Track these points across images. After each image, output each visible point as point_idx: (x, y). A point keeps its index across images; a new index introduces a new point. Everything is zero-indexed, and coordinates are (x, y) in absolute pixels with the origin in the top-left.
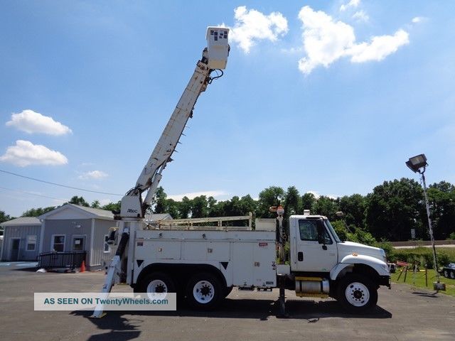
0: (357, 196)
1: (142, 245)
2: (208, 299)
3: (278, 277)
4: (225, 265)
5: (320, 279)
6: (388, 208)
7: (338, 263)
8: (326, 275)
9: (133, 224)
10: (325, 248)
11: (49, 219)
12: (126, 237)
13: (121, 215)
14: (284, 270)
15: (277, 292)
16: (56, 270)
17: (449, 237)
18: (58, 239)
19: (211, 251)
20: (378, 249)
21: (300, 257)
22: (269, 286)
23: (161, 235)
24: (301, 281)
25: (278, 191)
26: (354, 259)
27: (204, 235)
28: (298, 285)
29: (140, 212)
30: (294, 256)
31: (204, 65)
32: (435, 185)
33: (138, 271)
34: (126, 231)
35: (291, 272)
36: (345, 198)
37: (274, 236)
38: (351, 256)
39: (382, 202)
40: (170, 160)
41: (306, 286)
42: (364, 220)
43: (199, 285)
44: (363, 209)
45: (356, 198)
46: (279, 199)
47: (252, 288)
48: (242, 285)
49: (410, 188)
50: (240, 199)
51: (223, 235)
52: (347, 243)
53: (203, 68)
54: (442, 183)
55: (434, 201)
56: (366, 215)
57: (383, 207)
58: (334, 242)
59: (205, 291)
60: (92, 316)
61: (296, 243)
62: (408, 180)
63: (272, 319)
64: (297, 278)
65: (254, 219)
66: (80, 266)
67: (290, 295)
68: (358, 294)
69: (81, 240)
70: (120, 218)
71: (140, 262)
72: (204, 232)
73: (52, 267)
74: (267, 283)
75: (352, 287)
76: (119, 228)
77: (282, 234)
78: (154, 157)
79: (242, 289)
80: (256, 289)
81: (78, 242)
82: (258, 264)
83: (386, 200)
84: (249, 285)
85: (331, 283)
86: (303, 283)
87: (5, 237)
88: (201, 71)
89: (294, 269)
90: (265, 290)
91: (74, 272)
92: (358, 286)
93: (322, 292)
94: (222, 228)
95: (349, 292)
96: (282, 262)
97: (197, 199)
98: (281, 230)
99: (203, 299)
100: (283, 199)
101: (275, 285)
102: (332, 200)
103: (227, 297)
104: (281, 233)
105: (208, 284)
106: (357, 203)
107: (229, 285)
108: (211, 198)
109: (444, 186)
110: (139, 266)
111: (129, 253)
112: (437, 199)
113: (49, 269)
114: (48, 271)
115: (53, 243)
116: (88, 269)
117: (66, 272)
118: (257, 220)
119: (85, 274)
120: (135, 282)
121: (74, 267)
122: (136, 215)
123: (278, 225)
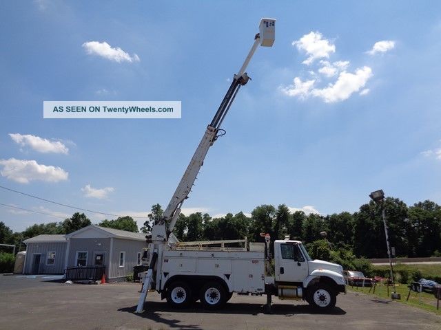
0: (347, 214)
1: (167, 261)
2: (215, 302)
3: (266, 285)
4: (228, 276)
5: (296, 287)
6: (375, 226)
7: (309, 275)
8: (300, 284)
9: (160, 246)
10: (299, 265)
11: (74, 237)
12: (155, 256)
13: (153, 239)
14: (270, 280)
15: (265, 297)
16: (81, 281)
17: (434, 255)
18: (81, 255)
19: (217, 266)
20: (338, 265)
21: (282, 271)
22: (259, 292)
23: (181, 254)
24: (282, 289)
25: (270, 209)
26: (321, 273)
27: (213, 255)
28: (280, 291)
29: (165, 237)
30: (277, 270)
31: (212, 128)
32: (420, 203)
33: (164, 280)
34: (156, 251)
35: (275, 282)
36: (335, 215)
37: (263, 255)
38: (317, 271)
39: (369, 220)
40: (186, 198)
41: (286, 292)
42: (353, 238)
43: (208, 292)
44: (351, 227)
45: (345, 216)
46: (271, 216)
47: (247, 294)
48: (240, 291)
49: (395, 207)
50: (234, 216)
51: (226, 255)
52: (317, 261)
53: (211, 131)
54: (427, 202)
55: (419, 219)
56: (354, 232)
57: (370, 225)
58: (306, 260)
59: (213, 296)
60: (136, 312)
61: (279, 261)
62: (393, 199)
63: (261, 315)
64: (280, 286)
65: (248, 243)
66: (100, 279)
67: (275, 300)
68: (322, 298)
69: (101, 256)
70: (151, 242)
71: (166, 274)
72: (213, 253)
73: (78, 279)
74: (259, 290)
75: (318, 293)
76: (151, 249)
77: (270, 254)
78: (175, 197)
79: (240, 294)
80: (250, 294)
81: (99, 258)
82: (251, 276)
83: (373, 218)
84: (245, 291)
85: (304, 290)
86: (284, 290)
87: (27, 253)
88: (209, 132)
89: (278, 280)
90: (257, 295)
91: (97, 284)
92: (322, 292)
93: (297, 297)
94: (224, 249)
95: (316, 296)
96: (269, 274)
97: (193, 216)
98: (268, 251)
99: (212, 301)
100: (274, 217)
101: (263, 291)
102: (322, 218)
103: (228, 302)
104: (268, 254)
105: (215, 290)
106: (345, 221)
107: (231, 291)
108: (206, 215)
109: (429, 205)
110: (165, 276)
111: (158, 267)
112: (422, 217)
113: (75, 281)
114: (75, 283)
115: (77, 258)
116: (107, 281)
117: (90, 283)
118: (251, 243)
119: (105, 285)
120: (162, 288)
121: (96, 280)
122: (163, 239)
123: (266, 247)
